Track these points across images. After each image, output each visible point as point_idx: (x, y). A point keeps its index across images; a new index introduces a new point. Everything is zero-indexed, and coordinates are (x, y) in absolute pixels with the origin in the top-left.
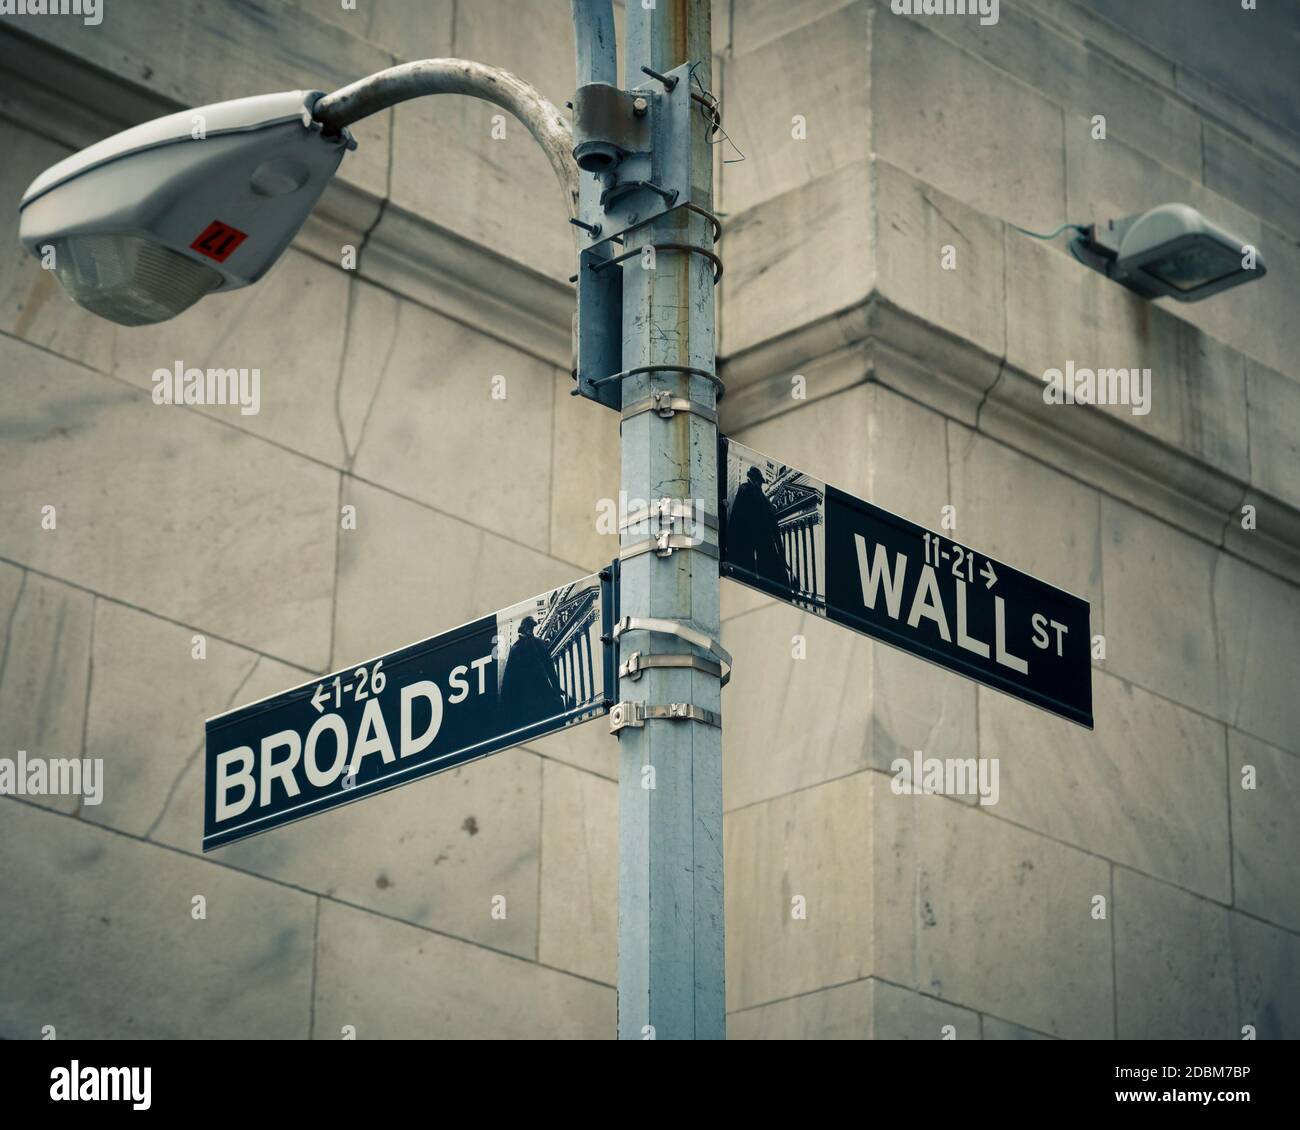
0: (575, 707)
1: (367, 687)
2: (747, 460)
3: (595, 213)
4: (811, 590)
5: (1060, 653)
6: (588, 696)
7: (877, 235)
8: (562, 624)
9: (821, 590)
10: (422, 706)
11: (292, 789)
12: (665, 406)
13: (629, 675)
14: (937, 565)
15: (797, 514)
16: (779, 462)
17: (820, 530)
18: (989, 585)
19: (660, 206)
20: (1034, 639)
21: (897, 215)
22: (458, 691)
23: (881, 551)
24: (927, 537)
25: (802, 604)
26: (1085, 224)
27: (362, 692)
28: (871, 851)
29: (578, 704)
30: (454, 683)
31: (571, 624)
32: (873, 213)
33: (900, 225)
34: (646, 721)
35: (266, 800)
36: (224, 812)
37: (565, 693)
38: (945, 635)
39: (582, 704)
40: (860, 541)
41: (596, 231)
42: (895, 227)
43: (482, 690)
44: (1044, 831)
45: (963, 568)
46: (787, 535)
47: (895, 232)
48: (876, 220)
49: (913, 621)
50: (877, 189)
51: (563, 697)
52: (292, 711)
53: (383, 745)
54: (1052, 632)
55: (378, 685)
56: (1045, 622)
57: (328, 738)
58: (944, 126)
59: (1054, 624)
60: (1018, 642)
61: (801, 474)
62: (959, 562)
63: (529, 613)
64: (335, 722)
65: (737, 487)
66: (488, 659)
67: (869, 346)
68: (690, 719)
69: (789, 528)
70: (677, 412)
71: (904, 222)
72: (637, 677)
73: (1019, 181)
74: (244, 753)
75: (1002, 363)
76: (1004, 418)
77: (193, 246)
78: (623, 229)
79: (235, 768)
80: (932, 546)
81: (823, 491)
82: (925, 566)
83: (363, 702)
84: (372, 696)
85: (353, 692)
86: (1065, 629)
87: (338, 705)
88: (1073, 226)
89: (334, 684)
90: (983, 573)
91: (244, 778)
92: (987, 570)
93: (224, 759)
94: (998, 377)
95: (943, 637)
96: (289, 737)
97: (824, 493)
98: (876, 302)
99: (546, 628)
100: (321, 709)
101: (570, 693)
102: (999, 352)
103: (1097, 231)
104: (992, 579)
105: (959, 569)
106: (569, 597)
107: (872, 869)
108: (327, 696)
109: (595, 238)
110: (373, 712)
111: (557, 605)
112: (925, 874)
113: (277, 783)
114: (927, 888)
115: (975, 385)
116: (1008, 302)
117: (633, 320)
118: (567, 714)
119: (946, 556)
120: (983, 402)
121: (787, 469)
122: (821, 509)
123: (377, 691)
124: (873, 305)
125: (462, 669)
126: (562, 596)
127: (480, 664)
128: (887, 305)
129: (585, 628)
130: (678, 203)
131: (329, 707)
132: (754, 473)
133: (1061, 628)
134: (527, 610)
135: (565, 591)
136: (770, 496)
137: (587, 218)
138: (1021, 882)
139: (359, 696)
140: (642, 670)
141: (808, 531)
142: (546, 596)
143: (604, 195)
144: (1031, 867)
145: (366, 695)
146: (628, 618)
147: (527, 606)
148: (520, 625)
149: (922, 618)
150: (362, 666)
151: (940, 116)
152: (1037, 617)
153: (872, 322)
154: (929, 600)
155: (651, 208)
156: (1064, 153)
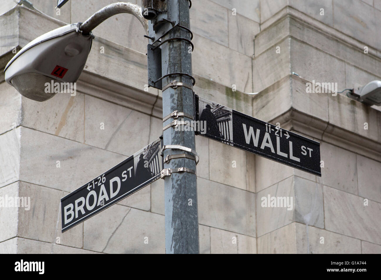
0: (155, 176)
1: (101, 182)
2: (206, 103)
3: (153, 34)
4: (228, 139)
5: (310, 156)
6: (158, 172)
7: (292, 93)
8: (151, 154)
9: (232, 138)
10: (115, 183)
11: (83, 212)
12: (174, 85)
13: (166, 162)
14: (270, 132)
15: (223, 118)
16: (216, 103)
17: (231, 123)
18: (287, 138)
19: (171, 27)
20: (302, 153)
21: (298, 88)
22: (124, 178)
23: (251, 129)
24: (266, 125)
25: (225, 143)
26: (352, 88)
27: (100, 183)
28: (296, 241)
29: (156, 174)
30: (123, 176)
31: (153, 153)
32: (291, 88)
33: (298, 90)
34: (171, 173)
35: (77, 216)
36: (67, 221)
37: (152, 172)
38: (273, 151)
39: (157, 175)
40: (244, 126)
41: (153, 39)
42: (297, 91)
43: (130, 176)
44: (343, 234)
45: (279, 133)
46: (220, 124)
47: (297, 92)
48: (292, 90)
49: (262, 147)
50: (292, 82)
51: (152, 174)
52: (82, 192)
53: (106, 196)
54: (308, 151)
55: (104, 181)
56: (305, 148)
57: (92, 197)
58: (311, 67)
59: (308, 149)
60: (297, 153)
61: (224, 107)
62: (277, 131)
63: (142, 153)
64: (93, 193)
65: (202, 110)
66: (132, 167)
67: (292, 122)
68: (184, 171)
69: (220, 122)
70: (178, 86)
71: (300, 90)
72: (168, 162)
73: (333, 79)
74: (71, 205)
75: (328, 123)
76: (329, 137)
77: (52, 74)
78: (161, 36)
79: (69, 210)
80: (268, 127)
81: (232, 111)
82: (266, 132)
83: (100, 186)
84: (102, 184)
85: (97, 184)
86: (312, 150)
87: (94, 188)
88: (348, 90)
89: (92, 183)
90: (285, 135)
91: (71, 212)
92: (286, 134)
93: (66, 208)
94: (327, 127)
95: (272, 152)
96: (82, 199)
97: (232, 112)
98: (292, 110)
99: (147, 156)
100: (89, 190)
101: (153, 172)
102: (327, 120)
103: (354, 90)
104: (288, 136)
105: (277, 133)
106: (152, 146)
107: (296, 245)
108: (91, 186)
109: (153, 41)
110: (103, 188)
111: (149, 149)
112: (310, 245)
113: (80, 212)
114: (311, 249)
115: (321, 129)
116: (329, 108)
117: (164, 62)
118: (153, 178)
119: (273, 130)
120: (324, 133)
121: (219, 105)
122: (231, 117)
123: (103, 182)
124: (291, 111)
125: (125, 172)
126: (150, 146)
127: (130, 169)
128: (295, 110)
129: (157, 154)
130: (175, 25)
131: (92, 189)
132: (208, 106)
133: (311, 150)
134: (141, 152)
135: (151, 144)
136: (213, 113)
137: (151, 36)
138: (337, 246)
139: (99, 185)
140: (170, 160)
141: (227, 122)
142: (146, 147)
143: (154, 27)
144: (339, 242)
145: (101, 184)
146: (165, 146)
147: (141, 151)
148: (140, 156)
149: (265, 147)
150: (99, 176)
151: (310, 64)
152: (302, 147)
153: (292, 115)
154: (267, 142)
155: (168, 28)
156: (345, 72)
